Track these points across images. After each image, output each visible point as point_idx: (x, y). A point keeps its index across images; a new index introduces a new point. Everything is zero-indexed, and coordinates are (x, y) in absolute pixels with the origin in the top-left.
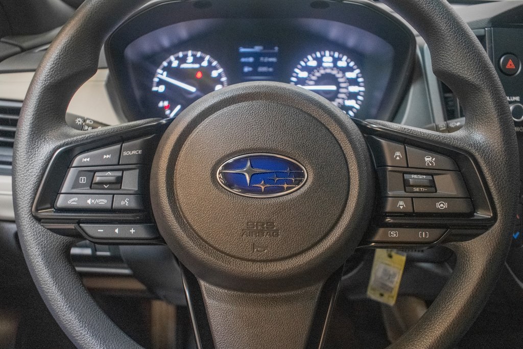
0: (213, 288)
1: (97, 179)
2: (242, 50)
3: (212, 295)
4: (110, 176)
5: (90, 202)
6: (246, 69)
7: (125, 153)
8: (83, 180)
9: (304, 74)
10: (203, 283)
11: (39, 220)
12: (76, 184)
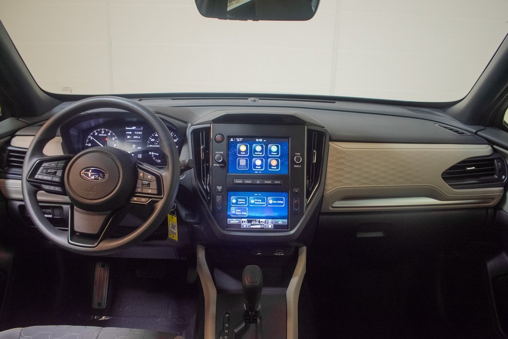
0: (78, 209)
1: (49, 171)
2: (127, 128)
3: (77, 211)
4: (53, 171)
5: (45, 178)
6: (128, 137)
7: (59, 164)
8: (44, 171)
9: (153, 140)
10: (75, 207)
11: (28, 181)
12: (42, 172)
